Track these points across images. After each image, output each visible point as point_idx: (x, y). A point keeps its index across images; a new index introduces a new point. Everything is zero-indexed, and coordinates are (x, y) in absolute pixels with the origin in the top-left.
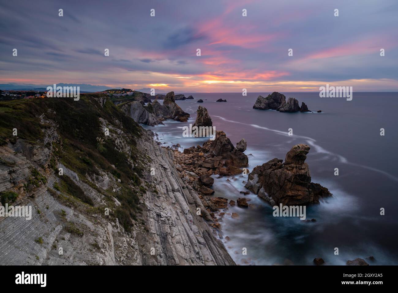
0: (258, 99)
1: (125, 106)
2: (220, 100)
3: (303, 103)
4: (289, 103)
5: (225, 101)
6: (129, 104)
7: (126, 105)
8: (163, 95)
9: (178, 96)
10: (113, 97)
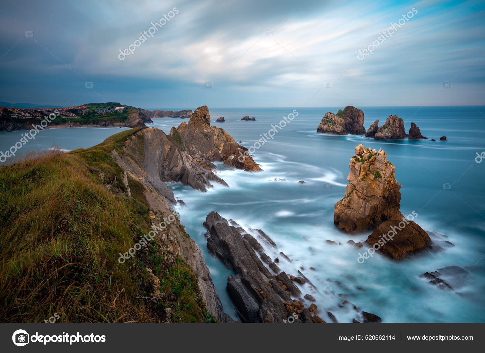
0: (325, 117)
1: (131, 139)
2: (246, 119)
3: (412, 124)
4: (391, 124)
5: (254, 119)
6: (139, 133)
7: (133, 137)
8: (163, 111)
9: (185, 112)
10: (96, 114)
